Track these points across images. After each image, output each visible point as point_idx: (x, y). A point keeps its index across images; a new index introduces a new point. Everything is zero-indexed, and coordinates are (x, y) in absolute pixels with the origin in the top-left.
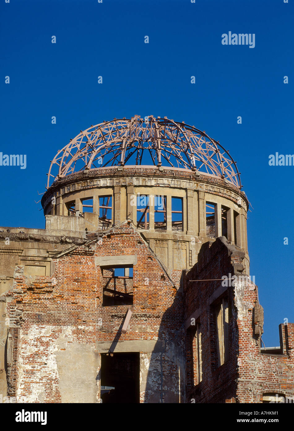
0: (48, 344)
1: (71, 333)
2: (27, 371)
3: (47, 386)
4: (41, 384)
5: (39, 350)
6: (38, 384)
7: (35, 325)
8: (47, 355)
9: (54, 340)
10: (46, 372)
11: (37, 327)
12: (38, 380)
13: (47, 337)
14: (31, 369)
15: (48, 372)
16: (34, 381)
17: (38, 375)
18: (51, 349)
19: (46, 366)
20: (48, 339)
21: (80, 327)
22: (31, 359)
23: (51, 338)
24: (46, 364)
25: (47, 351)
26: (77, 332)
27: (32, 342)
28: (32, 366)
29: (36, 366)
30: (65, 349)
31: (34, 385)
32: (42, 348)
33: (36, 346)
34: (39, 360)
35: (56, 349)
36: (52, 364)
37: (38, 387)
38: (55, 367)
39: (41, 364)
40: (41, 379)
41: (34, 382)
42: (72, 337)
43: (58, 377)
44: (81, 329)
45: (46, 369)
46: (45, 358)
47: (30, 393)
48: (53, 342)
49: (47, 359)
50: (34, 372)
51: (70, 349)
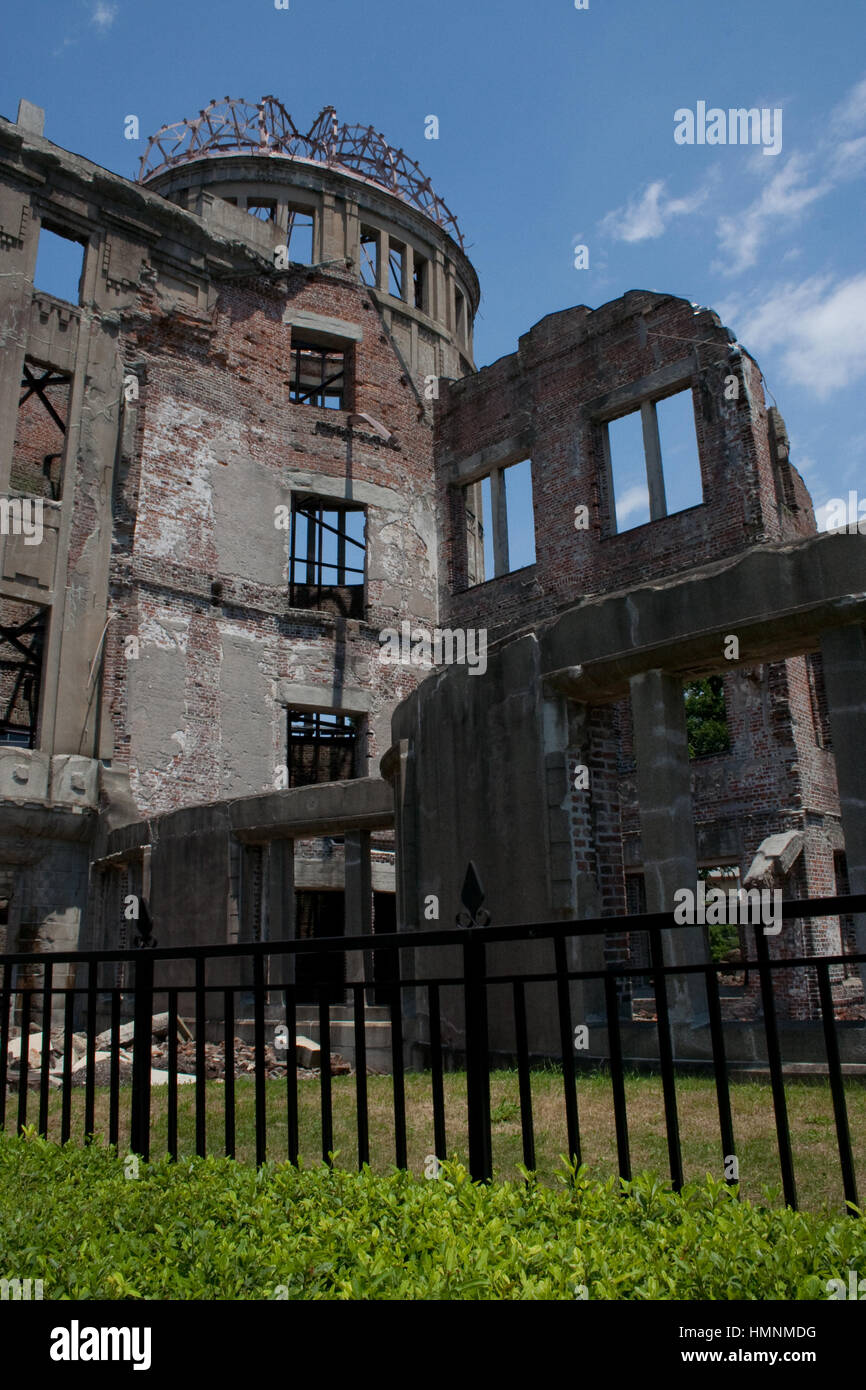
0: (194, 444)
1: (238, 436)
2: (152, 487)
3: (191, 529)
4: (179, 523)
5: (177, 451)
6: (174, 521)
7: (170, 398)
8: (192, 466)
9: (206, 439)
10: (190, 500)
11: (174, 404)
12: (173, 513)
13: (192, 429)
14: (160, 485)
15: (194, 502)
16: (165, 513)
17: (174, 500)
18: (199, 456)
19: (189, 486)
20: (195, 434)
21: (254, 429)
22: (161, 465)
23: (200, 434)
24: (189, 483)
25: (193, 456)
26: (249, 438)
27: (165, 430)
28: (162, 479)
29: (170, 481)
30: (226, 464)
31: (165, 520)
32: (183, 449)
33: (172, 441)
34: (176, 471)
35: (211, 460)
36: (201, 491)
37: (174, 528)
38: (207, 495)
39: (180, 480)
40: (180, 512)
41: (165, 515)
42: (240, 445)
43: (212, 515)
44: (256, 433)
45: (190, 492)
46: (187, 470)
47: (158, 535)
48: (204, 442)
49: (192, 475)
50: (167, 493)
51: (235, 467)
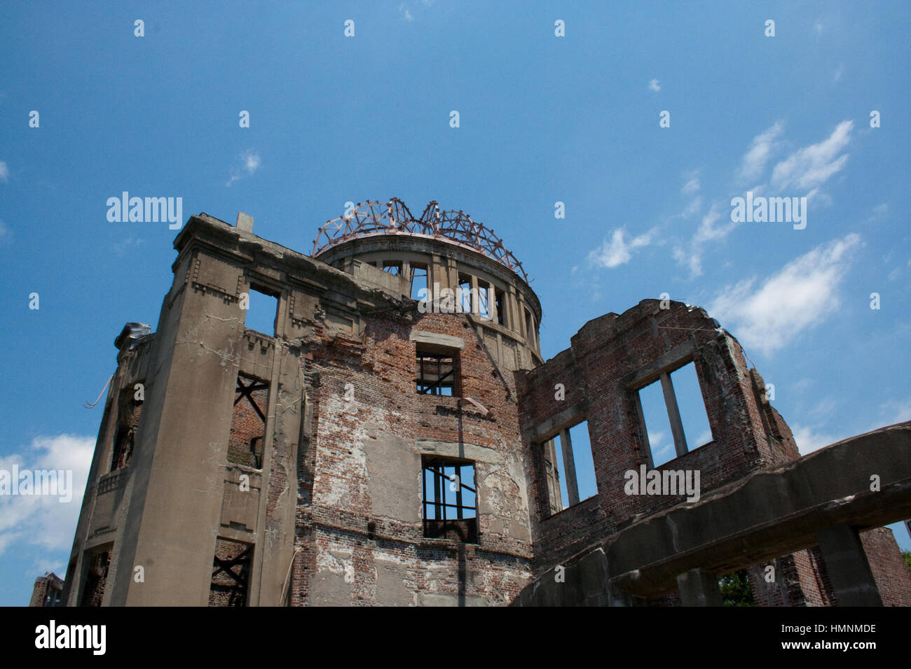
0: (353, 426)
1: (383, 418)
2: (325, 457)
3: (353, 485)
4: (344, 481)
5: (342, 431)
6: (340, 480)
7: (336, 395)
8: (352, 441)
9: (361, 422)
10: (351, 465)
11: (338, 399)
12: (340, 474)
13: (352, 415)
14: (330, 455)
15: (353, 466)
16: (334, 474)
17: (340, 466)
18: (357, 433)
19: (350, 455)
20: (353, 419)
21: (394, 413)
22: (331, 441)
23: (357, 418)
24: (350, 453)
25: (352, 434)
26: (391, 419)
27: (333, 418)
28: (331, 451)
29: (337, 452)
30: (375, 438)
31: (334, 480)
32: (345, 429)
33: (338, 424)
34: (341, 445)
35: (365, 436)
36: (358, 458)
37: (341, 485)
38: (363, 460)
39: (344, 451)
40: (344, 473)
41: (334, 476)
42: (384, 424)
43: (366, 474)
44: (395, 416)
45: (351, 459)
46: (349, 444)
47: (329, 490)
48: (359, 423)
49: (352, 447)
50: (335, 460)
51: (382, 440)
